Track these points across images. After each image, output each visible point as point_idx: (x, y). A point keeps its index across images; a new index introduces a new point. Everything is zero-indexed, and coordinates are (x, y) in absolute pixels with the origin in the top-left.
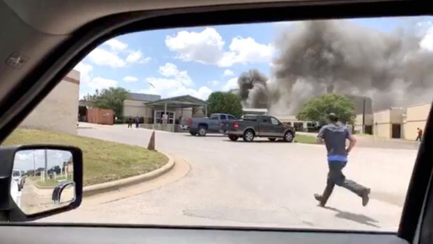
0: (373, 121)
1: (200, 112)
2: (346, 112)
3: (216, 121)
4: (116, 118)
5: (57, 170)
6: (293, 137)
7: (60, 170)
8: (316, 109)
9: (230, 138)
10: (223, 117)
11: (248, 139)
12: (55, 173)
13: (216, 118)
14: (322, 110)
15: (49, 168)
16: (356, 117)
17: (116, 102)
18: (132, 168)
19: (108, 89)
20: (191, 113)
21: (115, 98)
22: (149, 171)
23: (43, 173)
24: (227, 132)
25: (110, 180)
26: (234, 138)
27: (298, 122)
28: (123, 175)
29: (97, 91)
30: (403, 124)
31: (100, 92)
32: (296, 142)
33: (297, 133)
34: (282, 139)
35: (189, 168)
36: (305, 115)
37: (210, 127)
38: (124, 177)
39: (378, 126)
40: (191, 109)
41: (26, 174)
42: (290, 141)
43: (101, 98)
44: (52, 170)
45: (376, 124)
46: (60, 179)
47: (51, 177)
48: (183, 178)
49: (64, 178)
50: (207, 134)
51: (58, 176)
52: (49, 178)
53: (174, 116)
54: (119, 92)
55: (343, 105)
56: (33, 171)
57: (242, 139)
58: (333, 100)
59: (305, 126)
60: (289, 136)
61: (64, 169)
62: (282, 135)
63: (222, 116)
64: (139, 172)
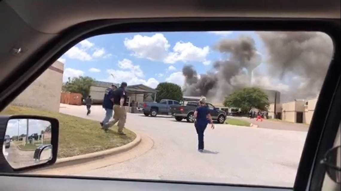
0: (282, 109)
1: (150, 97)
2: (262, 102)
3: (165, 106)
4: (84, 100)
5: (36, 137)
6: (225, 120)
7: (38, 136)
8: (239, 98)
9: (176, 119)
10: (170, 103)
11: (190, 120)
12: (33, 139)
13: (165, 103)
14: (244, 99)
15: (30, 135)
16: (269, 106)
17: (84, 88)
18: (111, 141)
19: (78, 78)
20: (142, 98)
21: (84, 85)
22: (125, 144)
23: (24, 138)
24: (174, 114)
25: (97, 151)
26: (179, 119)
27: (225, 108)
28: (106, 147)
29: (69, 78)
30: (305, 112)
31: (71, 79)
32: (226, 123)
33: (227, 117)
34: (216, 121)
35: (152, 142)
36: (231, 103)
37: (160, 109)
38: (107, 149)
39: (286, 113)
40: (143, 95)
41: (11, 139)
42: (222, 123)
43: (73, 84)
44: (32, 136)
45: (285, 111)
46: (37, 143)
47: (31, 142)
48: (150, 150)
49: (40, 143)
50: (157, 115)
51: (36, 142)
52: (29, 143)
53: (130, 100)
54: (87, 80)
55: (259, 96)
56: (17, 137)
57: (186, 120)
58: (252, 92)
59: (230, 111)
60: (221, 119)
61: (41, 136)
62: (217, 118)
63: (169, 101)
64: (118, 145)
